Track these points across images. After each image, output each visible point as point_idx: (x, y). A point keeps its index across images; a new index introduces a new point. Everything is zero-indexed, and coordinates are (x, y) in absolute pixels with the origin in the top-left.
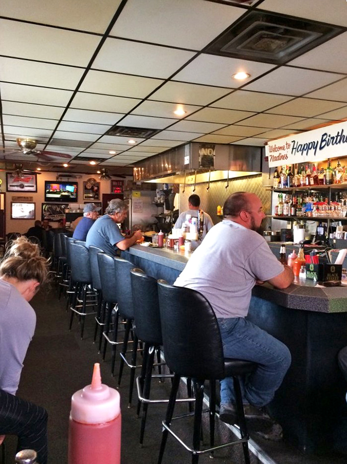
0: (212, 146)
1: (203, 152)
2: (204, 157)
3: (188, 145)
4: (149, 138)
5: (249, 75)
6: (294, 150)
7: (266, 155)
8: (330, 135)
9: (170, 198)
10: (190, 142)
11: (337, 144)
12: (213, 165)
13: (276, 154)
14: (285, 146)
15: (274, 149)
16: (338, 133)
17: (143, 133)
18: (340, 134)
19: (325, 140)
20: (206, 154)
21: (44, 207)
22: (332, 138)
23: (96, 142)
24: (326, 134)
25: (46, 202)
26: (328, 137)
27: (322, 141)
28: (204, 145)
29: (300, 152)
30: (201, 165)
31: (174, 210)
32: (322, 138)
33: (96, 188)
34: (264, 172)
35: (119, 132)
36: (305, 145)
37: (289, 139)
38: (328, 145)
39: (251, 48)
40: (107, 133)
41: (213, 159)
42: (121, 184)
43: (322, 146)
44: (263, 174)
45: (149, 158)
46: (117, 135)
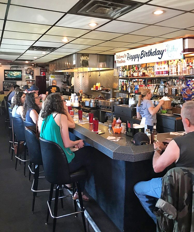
0: (87, 55)
1: (83, 58)
2: (83, 61)
3: (75, 54)
4: (53, 51)
5: (97, 24)
6: (128, 58)
7: (115, 60)
8: (145, 52)
9: (69, 80)
10: (75, 53)
11: (148, 56)
12: (88, 65)
13: (120, 60)
14: (124, 55)
15: (119, 57)
16: (149, 50)
17: (49, 49)
18: (150, 51)
19: (143, 54)
20: (84, 59)
21: (4, 83)
22: (146, 53)
23: (24, 53)
24: (143, 51)
25: (5, 81)
26: (144, 53)
27: (142, 54)
28: (83, 55)
29: (131, 60)
30: (82, 65)
31: (72, 86)
32: (142, 53)
33: (32, 73)
34: (115, 68)
35: (35, 49)
36: (133, 56)
37: (126, 53)
38: (144, 57)
39: (94, 12)
40: (29, 49)
41: (88, 62)
42: (45, 71)
43: (142, 57)
44: (114, 69)
45: (56, 60)
46: (35, 50)
